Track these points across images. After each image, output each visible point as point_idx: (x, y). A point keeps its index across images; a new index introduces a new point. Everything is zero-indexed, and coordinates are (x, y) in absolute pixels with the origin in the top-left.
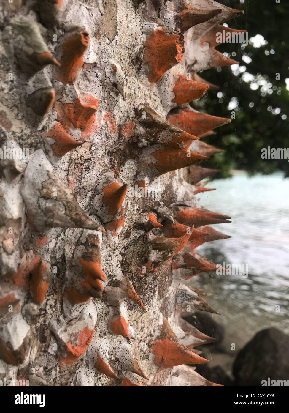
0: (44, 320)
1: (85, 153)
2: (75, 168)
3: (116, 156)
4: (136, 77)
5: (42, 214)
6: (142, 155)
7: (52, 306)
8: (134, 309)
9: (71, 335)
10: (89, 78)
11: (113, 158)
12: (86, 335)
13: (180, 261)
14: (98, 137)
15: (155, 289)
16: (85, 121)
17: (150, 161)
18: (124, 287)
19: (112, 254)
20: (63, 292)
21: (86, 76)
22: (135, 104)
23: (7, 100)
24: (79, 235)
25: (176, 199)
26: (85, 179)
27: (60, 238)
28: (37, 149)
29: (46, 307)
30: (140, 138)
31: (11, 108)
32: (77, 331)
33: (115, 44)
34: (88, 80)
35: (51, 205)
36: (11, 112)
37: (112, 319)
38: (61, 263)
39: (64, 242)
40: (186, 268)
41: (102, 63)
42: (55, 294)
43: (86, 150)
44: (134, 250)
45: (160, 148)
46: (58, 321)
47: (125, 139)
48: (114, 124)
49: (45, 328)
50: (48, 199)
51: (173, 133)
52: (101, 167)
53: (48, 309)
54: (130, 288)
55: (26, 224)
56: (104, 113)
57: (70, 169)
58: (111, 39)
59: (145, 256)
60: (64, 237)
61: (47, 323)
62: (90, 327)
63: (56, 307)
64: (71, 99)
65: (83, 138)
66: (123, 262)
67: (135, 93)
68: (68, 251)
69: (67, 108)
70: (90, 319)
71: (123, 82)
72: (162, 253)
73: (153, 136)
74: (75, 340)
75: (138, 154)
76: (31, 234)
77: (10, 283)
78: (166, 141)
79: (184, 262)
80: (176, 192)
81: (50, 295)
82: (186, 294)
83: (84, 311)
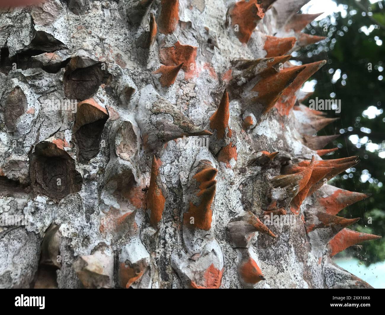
0: (164, 252)
1: (190, 91)
2: (182, 103)
3: (219, 97)
4: (228, 39)
5: (154, 128)
6: (243, 94)
7: (171, 236)
8: (267, 260)
9: (195, 273)
10: (186, 36)
11: (217, 99)
12: (213, 275)
13: (315, 221)
14: (200, 80)
15: (290, 243)
16: (186, 61)
17: (252, 97)
18: (248, 219)
19: (230, 188)
20: (181, 221)
21: (184, 34)
22: (230, 58)
23: (122, 46)
24: (192, 162)
25: (293, 152)
26: (193, 113)
27: (174, 163)
28: (147, 84)
29: (165, 235)
30: (238, 78)
31: (125, 51)
32: (202, 270)
33: (205, 14)
34: (186, 38)
35: (161, 119)
36: (125, 55)
37: (241, 264)
38: (178, 189)
39: (179, 168)
40: (323, 227)
41: (196, 26)
42: (173, 222)
43: (190, 89)
44: (253, 189)
45: (258, 81)
46: (180, 255)
47: (225, 84)
48: (213, 72)
49: (166, 263)
50: (158, 114)
51: (267, 61)
52: (206, 105)
53: (167, 238)
54: (255, 219)
55: (141, 145)
56: (203, 63)
57: (177, 103)
58: (202, 11)
59: (267, 195)
60: (178, 164)
61: (168, 256)
62: (216, 266)
63: (176, 238)
64: (172, 43)
65: (187, 78)
66: (243, 199)
67: (229, 50)
68: (183, 176)
69: (170, 51)
70: (214, 256)
71: (216, 36)
72: (285, 188)
73: (249, 72)
74: (201, 279)
75: (239, 93)
76: (147, 156)
77: (128, 203)
78: (262, 70)
79: (320, 221)
80: (291, 145)
81: (169, 222)
82: (335, 274)
83: (206, 246)
